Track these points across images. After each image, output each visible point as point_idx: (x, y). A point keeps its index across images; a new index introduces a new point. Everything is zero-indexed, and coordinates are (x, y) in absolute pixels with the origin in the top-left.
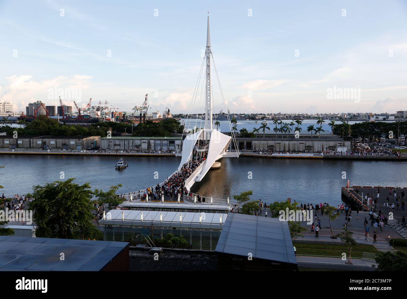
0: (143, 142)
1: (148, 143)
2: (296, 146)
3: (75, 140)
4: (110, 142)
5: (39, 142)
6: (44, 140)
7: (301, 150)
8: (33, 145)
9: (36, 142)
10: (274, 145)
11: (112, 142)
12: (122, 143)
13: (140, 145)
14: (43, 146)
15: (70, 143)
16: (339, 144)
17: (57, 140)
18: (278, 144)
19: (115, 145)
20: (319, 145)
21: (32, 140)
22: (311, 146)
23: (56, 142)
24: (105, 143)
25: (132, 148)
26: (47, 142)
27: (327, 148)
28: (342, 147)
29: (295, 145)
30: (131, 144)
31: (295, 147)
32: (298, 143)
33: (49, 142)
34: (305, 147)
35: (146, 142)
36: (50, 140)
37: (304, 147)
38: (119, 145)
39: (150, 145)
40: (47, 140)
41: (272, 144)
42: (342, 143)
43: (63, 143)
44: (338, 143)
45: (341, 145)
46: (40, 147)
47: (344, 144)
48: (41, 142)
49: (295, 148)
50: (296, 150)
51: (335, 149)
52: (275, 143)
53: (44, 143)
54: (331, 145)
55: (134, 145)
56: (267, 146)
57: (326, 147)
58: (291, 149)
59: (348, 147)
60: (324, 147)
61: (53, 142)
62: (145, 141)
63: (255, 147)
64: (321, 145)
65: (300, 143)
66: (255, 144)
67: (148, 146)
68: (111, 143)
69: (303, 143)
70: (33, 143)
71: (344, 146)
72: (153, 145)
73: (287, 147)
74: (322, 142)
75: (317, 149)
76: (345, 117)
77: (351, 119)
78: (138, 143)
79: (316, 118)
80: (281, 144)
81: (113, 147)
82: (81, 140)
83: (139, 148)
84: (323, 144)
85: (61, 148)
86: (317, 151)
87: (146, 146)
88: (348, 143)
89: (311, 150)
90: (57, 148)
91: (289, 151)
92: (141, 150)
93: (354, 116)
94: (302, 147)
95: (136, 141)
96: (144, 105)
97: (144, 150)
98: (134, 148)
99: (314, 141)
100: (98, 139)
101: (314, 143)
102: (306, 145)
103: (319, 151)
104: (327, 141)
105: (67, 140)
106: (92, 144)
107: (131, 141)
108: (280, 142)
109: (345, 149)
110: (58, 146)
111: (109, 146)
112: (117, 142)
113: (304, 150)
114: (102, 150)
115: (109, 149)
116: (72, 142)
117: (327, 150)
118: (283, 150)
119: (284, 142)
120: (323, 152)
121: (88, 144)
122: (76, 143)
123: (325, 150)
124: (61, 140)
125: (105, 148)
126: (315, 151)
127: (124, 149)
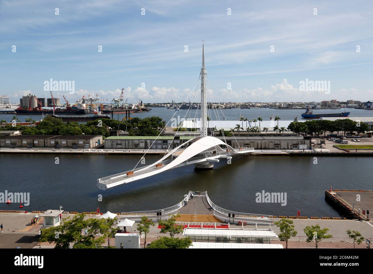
0: (141, 142)
1: (145, 142)
2: (267, 144)
3: (83, 140)
4: (113, 142)
5: (53, 142)
6: (57, 140)
7: (270, 148)
8: (47, 145)
9: (50, 142)
10: (249, 143)
11: (114, 142)
12: (123, 143)
13: (138, 144)
14: (56, 145)
15: (79, 142)
16: (301, 143)
17: (68, 140)
18: (253, 143)
19: (117, 144)
20: (285, 143)
21: (46, 140)
22: (279, 144)
23: (67, 142)
24: (109, 143)
25: (131, 147)
26: (59, 143)
27: (291, 145)
28: (303, 145)
29: (266, 143)
30: (131, 144)
31: (266, 145)
32: (268, 141)
33: (61, 142)
34: (274, 144)
35: (143, 142)
36: (62, 140)
37: (273, 145)
38: (121, 144)
39: (147, 144)
40: (59, 140)
41: (248, 143)
42: (303, 142)
43: (73, 143)
44: (300, 142)
45: (302, 143)
46: (54, 146)
47: (305, 142)
48: (54, 142)
49: (266, 146)
50: (267, 147)
51: (298, 146)
52: (250, 142)
53: (57, 143)
54: (294, 143)
55: (133, 144)
56: (243, 145)
57: (290, 144)
58: (263, 147)
59: (307, 144)
60: (289, 145)
61: (64, 142)
62: (142, 141)
63: (234, 145)
64: (286, 143)
65: (270, 142)
66: (234, 143)
67: (145, 145)
68: (114, 143)
69: (272, 142)
70: (47, 143)
71: (304, 143)
72: (150, 144)
73: (259, 145)
74: (287, 141)
75: (283, 146)
76: (282, 106)
77: (287, 108)
78: (137, 142)
79: (260, 106)
80: (255, 143)
81: (115, 146)
82: (88, 140)
83: (137, 146)
84: (288, 142)
85: (71, 147)
86: (283, 148)
87: (144, 145)
88: (307, 141)
89: (279, 147)
90: (67, 147)
91: (261, 149)
92: (140, 149)
93: (289, 105)
94: (272, 145)
95: (135, 141)
96: (121, 98)
97: (142, 148)
98: (133, 146)
99: (281, 141)
100: (100, 138)
101: (281, 142)
102: (275, 144)
103: (285, 148)
104: (291, 140)
105: (76, 140)
106: (96, 142)
107: (131, 141)
108: (254, 141)
109: (305, 146)
110: (68, 145)
111: (112, 145)
112: (119, 142)
113: (273, 148)
114: (106, 148)
115: (112, 148)
116: (81, 142)
117: (291, 147)
118: (256, 147)
119: (257, 141)
120: (288, 149)
121: (94, 143)
122: (84, 143)
123: (290, 147)
124: (71, 140)
125: (109, 147)
126: (282, 148)
127: (125, 148)
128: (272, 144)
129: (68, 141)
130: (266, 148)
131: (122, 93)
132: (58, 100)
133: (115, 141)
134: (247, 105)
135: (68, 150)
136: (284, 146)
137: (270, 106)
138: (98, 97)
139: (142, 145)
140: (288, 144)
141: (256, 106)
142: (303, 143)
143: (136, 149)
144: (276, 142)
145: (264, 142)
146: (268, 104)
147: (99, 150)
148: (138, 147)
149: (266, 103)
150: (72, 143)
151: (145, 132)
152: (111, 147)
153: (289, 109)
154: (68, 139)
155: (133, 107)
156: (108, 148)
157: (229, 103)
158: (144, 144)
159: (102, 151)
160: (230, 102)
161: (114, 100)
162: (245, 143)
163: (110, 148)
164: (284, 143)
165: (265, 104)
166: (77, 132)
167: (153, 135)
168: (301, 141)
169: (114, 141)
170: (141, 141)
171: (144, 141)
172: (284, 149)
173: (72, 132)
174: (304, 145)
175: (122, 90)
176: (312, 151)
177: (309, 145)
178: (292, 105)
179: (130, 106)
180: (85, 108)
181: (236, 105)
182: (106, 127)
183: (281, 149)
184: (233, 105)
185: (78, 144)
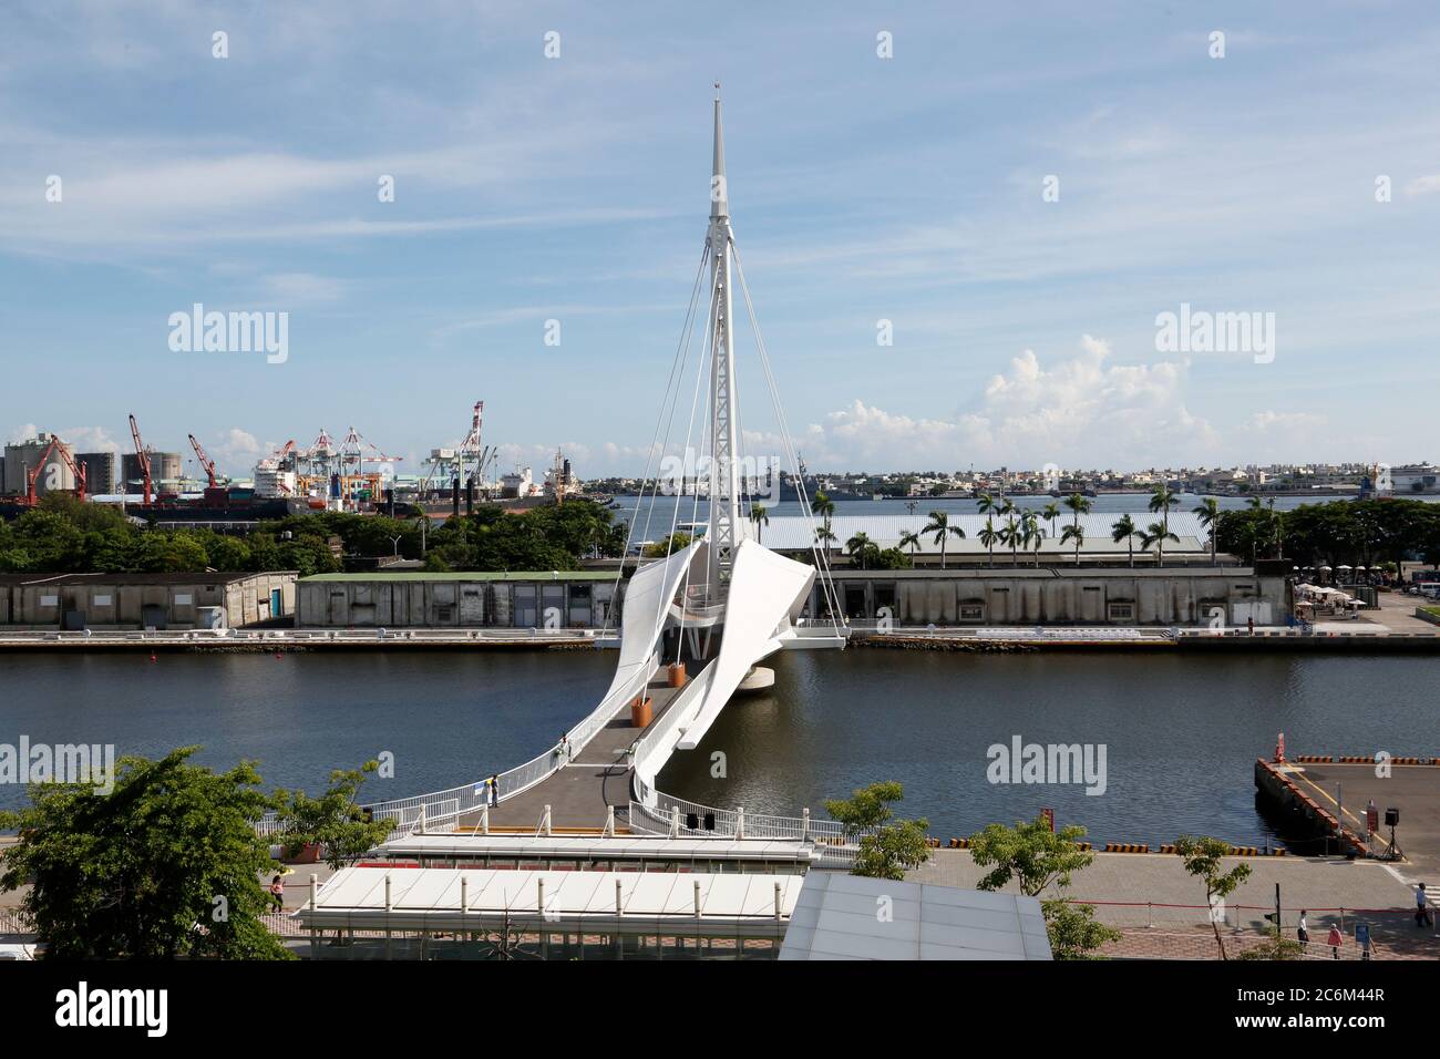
0: (468, 593)
1: (485, 594)
2: (1071, 600)
3: (192, 588)
4: (333, 595)
5: (50, 599)
6: (69, 592)
7: (1087, 617)
8: (23, 614)
9: (37, 600)
10: (983, 596)
11: (342, 594)
12: (382, 598)
13: (454, 605)
14: (64, 616)
15: (173, 599)
16: (1239, 591)
17: (122, 590)
18: (1001, 594)
19: (355, 605)
20: (1161, 595)
21: (16, 591)
22: (1130, 597)
23: (118, 597)
24: (315, 598)
25: (421, 617)
26: (82, 599)
27: (1191, 605)
28: (1252, 602)
29: (1065, 596)
30: (417, 603)
31: (1065, 602)
32: (1076, 588)
33: (90, 599)
34: (1107, 601)
35: (476, 594)
36: (95, 589)
37: (1103, 604)
38: (372, 605)
39: (494, 605)
40: (80, 593)
41: (977, 595)
42: (1250, 587)
43: (147, 601)
44: (1237, 587)
45: (1245, 595)
46: (53, 618)
47: (1259, 589)
48: (56, 597)
49: (1065, 609)
50: (1072, 615)
51: (1224, 611)
52: (986, 589)
53: (68, 603)
54: (1207, 595)
55: (429, 604)
56: (954, 604)
57: (1187, 601)
58: (1050, 616)
59: (1274, 601)
60: (1179, 603)
61: (103, 599)
62: (473, 588)
63: (909, 603)
64: (1167, 595)
65: (1085, 589)
66: (909, 594)
67: (485, 609)
68: (338, 598)
69: (1097, 589)
70: (22, 603)
71: (1259, 596)
72: (507, 603)
73: (1034, 603)
74: (1171, 584)
75: (1154, 610)
76: (1263, 481)
77: (1283, 488)
78: (446, 594)
79: (1147, 486)
80: (1010, 594)
81: (346, 613)
82: (217, 588)
83: (448, 615)
84: (1174, 590)
85: (136, 622)
86: (1153, 618)
87: (480, 611)
88: (1275, 586)
89: (1129, 614)
90: (119, 621)
91: (1042, 621)
92: (459, 626)
93: (1297, 475)
94: (1093, 605)
95: (438, 590)
96: (469, 446)
97: (471, 624)
98: (429, 615)
99: (1140, 582)
100: (286, 583)
101: (1142, 589)
102: (1109, 596)
103: (1162, 618)
104: (1190, 577)
105: (161, 588)
106: (261, 602)
107: (419, 589)
108: (1008, 584)
109: (1263, 611)
110: (124, 614)
111: (330, 610)
112: (364, 596)
113: (1102, 617)
114: (301, 626)
115: (330, 625)
116: (183, 599)
117: (1191, 616)
118: (1020, 615)
119: (1022, 584)
120: (1177, 621)
121: (246, 604)
122: (199, 602)
123: (1184, 614)
124: (136, 590)
125: (316, 621)
126: (1144, 620)
127: (390, 623)
128: (1097, 600)
129: (122, 593)
130: (1066, 617)
131: (475, 424)
132: (174, 462)
133: (343, 590)
134: (1083, 483)
135: (119, 635)
136: (1157, 607)
137: (1203, 483)
138: (359, 447)
139: (472, 607)
140: (1175, 600)
141: (1129, 487)
142: (1252, 591)
143: (440, 626)
144: (1116, 590)
145: (1056, 592)
146: (1191, 475)
147: (266, 632)
148: (454, 619)
149: (1183, 471)
150: (142, 602)
151: (496, 556)
152: (325, 618)
153: (1294, 495)
154: (121, 585)
155: (523, 490)
156: (312, 626)
157: (997, 473)
158: (482, 601)
159: (281, 635)
160: (1004, 470)
161: (436, 455)
162: (961, 597)
163: (320, 626)
164: (1157, 592)
165: (1175, 478)
166: (179, 559)
167: (537, 566)
168: (1239, 583)
169: (337, 590)
170: (465, 588)
171: (480, 590)
172: (1157, 623)
173: (156, 557)
174: (1255, 604)
175: (477, 407)
176: (1297, 630)
177: (1281, 604)
178: (1310, 476)
179: (511, 485)
180: (292, 494)
181: (1031, 483)
182: (326, 542)
183: (1141, 624)
184: (1017, 480)
185: (171, 606)
